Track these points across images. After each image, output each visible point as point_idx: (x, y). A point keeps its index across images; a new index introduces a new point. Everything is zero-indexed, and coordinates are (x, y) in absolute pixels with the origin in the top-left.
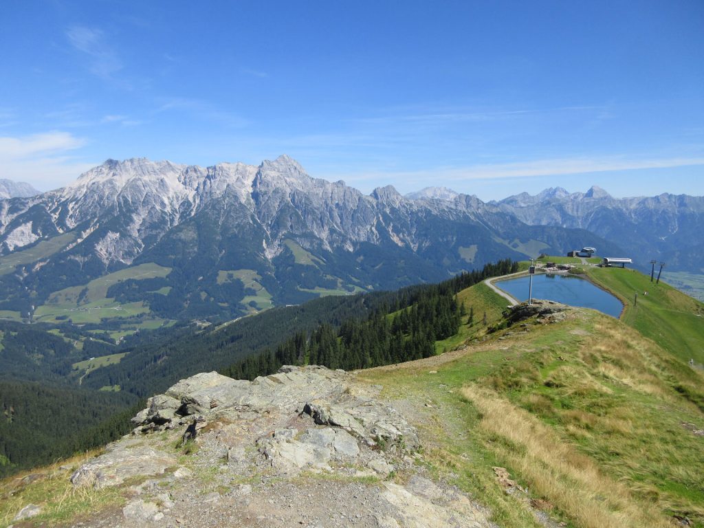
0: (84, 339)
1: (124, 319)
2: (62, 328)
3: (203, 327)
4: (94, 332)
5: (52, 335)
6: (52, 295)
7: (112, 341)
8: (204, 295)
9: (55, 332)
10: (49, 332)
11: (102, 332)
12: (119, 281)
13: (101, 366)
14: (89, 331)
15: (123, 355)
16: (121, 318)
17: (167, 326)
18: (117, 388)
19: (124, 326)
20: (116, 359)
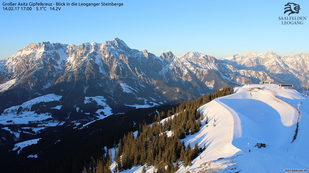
0: (20, 132)
1: (39, 121)
2: (9, 126)
3: (77, 125)
4: (25, 128)
5: (4, 130)
6: (5, 110)
7: (34, 132)
8: (78, 109)
9: (6, 129)
10: (3, 128)
11: (29, 128)
12: (36, 103)
13: (28, 145)
14: (22, 128)
15: (38, 140)
16: (38, 121)
17: (60, 125)
18: (36, 156)
19: (39, 125)
20: (35, 141)
